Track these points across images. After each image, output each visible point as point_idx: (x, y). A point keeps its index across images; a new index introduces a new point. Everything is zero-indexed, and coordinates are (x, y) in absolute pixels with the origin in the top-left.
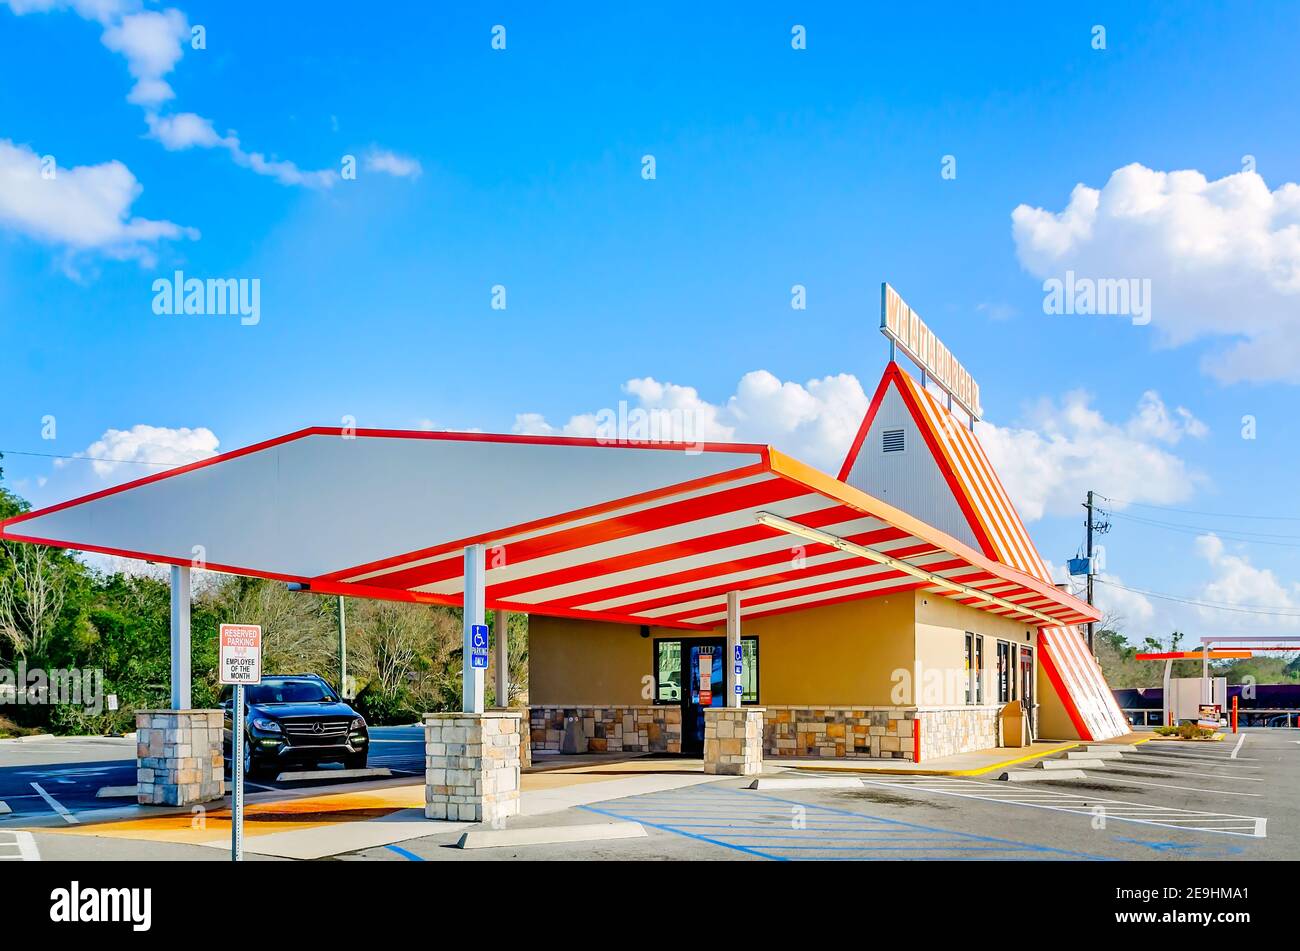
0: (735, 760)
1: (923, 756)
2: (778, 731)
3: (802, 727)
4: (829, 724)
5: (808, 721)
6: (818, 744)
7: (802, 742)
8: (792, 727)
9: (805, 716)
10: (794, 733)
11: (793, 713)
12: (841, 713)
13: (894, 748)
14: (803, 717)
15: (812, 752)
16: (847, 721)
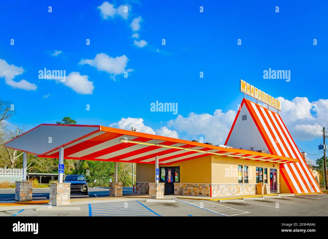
0: (155, 195)
1: (213, 196)
2: (184, 189)
3: (188, 188)
4: (194, 188)
5: (189, 187)
6: (191, 192)
7: (188, 192)
8: (186, 188)
9: (189, 185)
10: (187, 189)
11: (186, 184)
12: (196, 185)
13: (207, 194)
14: (188, 186)
15: (190, 194)
16: (197, 187)
